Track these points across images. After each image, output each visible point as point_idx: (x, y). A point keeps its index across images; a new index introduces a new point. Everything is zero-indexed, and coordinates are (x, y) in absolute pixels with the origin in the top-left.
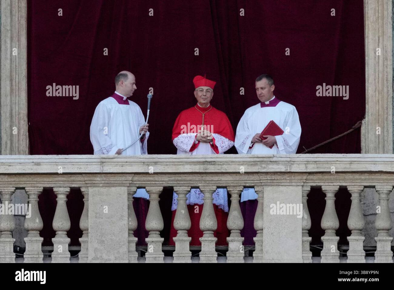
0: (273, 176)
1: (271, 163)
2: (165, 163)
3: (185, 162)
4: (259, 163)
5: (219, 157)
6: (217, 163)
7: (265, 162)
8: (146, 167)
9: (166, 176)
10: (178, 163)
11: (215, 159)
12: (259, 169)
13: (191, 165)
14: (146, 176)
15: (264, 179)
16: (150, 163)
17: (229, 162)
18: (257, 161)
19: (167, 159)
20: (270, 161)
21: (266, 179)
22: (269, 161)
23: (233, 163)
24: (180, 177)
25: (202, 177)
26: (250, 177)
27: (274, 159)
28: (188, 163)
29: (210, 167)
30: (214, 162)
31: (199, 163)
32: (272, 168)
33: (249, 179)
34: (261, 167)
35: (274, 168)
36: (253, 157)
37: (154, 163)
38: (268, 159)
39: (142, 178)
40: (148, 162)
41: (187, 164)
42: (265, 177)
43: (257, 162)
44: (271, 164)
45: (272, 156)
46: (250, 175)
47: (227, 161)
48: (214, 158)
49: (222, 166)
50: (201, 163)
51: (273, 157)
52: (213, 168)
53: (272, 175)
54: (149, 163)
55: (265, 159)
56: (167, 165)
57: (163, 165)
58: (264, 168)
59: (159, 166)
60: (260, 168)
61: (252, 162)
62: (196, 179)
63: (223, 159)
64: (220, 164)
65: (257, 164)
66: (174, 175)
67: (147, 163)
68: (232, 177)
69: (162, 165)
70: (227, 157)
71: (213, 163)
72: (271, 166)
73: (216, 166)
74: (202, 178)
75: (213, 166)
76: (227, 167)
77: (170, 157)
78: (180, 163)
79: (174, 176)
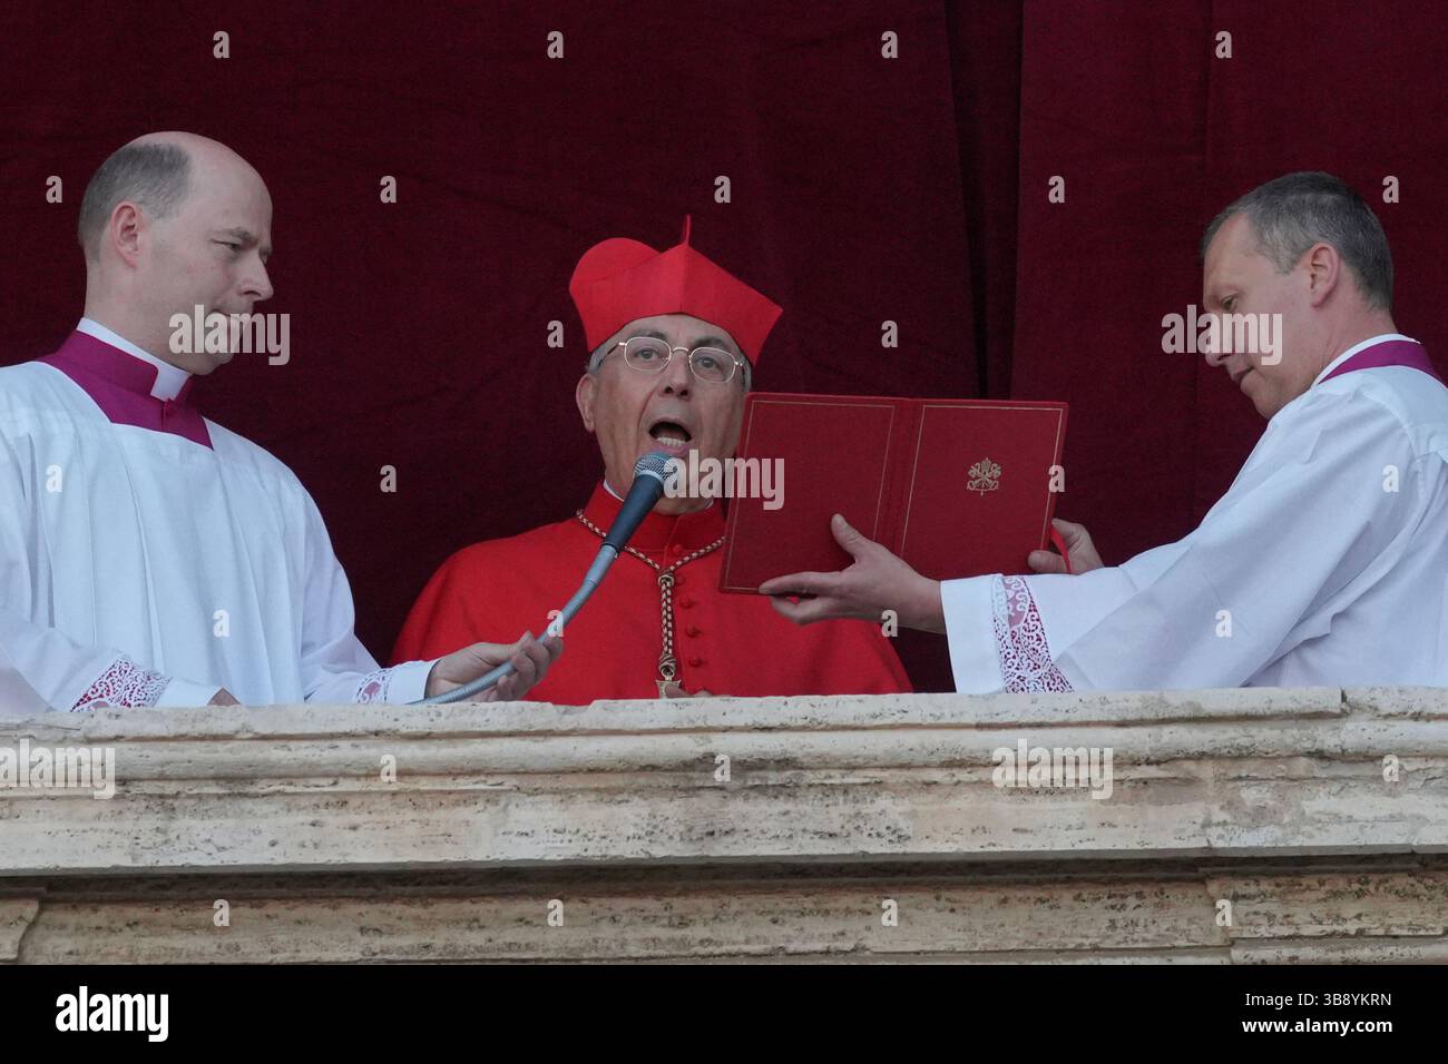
0: (1350, 908)
1: (1318, 773)
2: (326, 785)
3: (515, 773)
4: (1207, 771)
5: (832, 721)
6: (810, 777)
7: (1268, 757)
8: (150, 822)
9: (340, 912)
10: (449, 784)
11: (795, 737)
12: (1207, 824)
13: (566, 795)
14: (150, 923)
15: (1264, 931)
16: (180, 779)
17: (926, 766)
18: (1188, 757)
19: (344, 744)
20: (1309, 754)
21: (1286, 931)
22: (1308, 745)
23: (963, 775)
24: (474, 923)
25: (683, 924)
26: (1130, 914)
27: (1353, 734)
28: (539, 782)
29: (744, 817)
30: (785, 763)
31: (642, 780)
32: (1336, 818)
33: (1119, 935)
34: (1230, 805)
35: (1350, 819)
36: (1149, 715)
37: (216, 778)
38: (1293, 736)
39: (113, 939)
40: (162, 778)
41: (536, 792)
42: (1270, 917)
43: (1191, 766)
44: (1324, 781)
45: (1335, 705)
46: (1132, 901)
47: (906, 758)
48: (784, 728)
49: (866, 808)
50: (667, 780)
51: (1343, 715)
52: (774, 826)
53: (1336, 894)
54: (171, 788)
55: (1265, 736)
56: (342, 802)
57: (303, 802)
58: (1259, 816)
59: (262, 807)
60: (1219, 816)
61: (1149, 763)
62: (623, 945)
63: (871, 736)
64: (846, 789)
65: (1190, 781)
66: (416, 910)
67: (150, 788)
68: (959, 920)
69: (291, 801)
70: (907, 719)
71: (774, 778)
72: (1320, 802)
73: (806, 808)
74: (679, 933)
75: (781, 805)
76: (913, 815)
77: (373, 728)
78: (465, 784)
79: (417, 918)
